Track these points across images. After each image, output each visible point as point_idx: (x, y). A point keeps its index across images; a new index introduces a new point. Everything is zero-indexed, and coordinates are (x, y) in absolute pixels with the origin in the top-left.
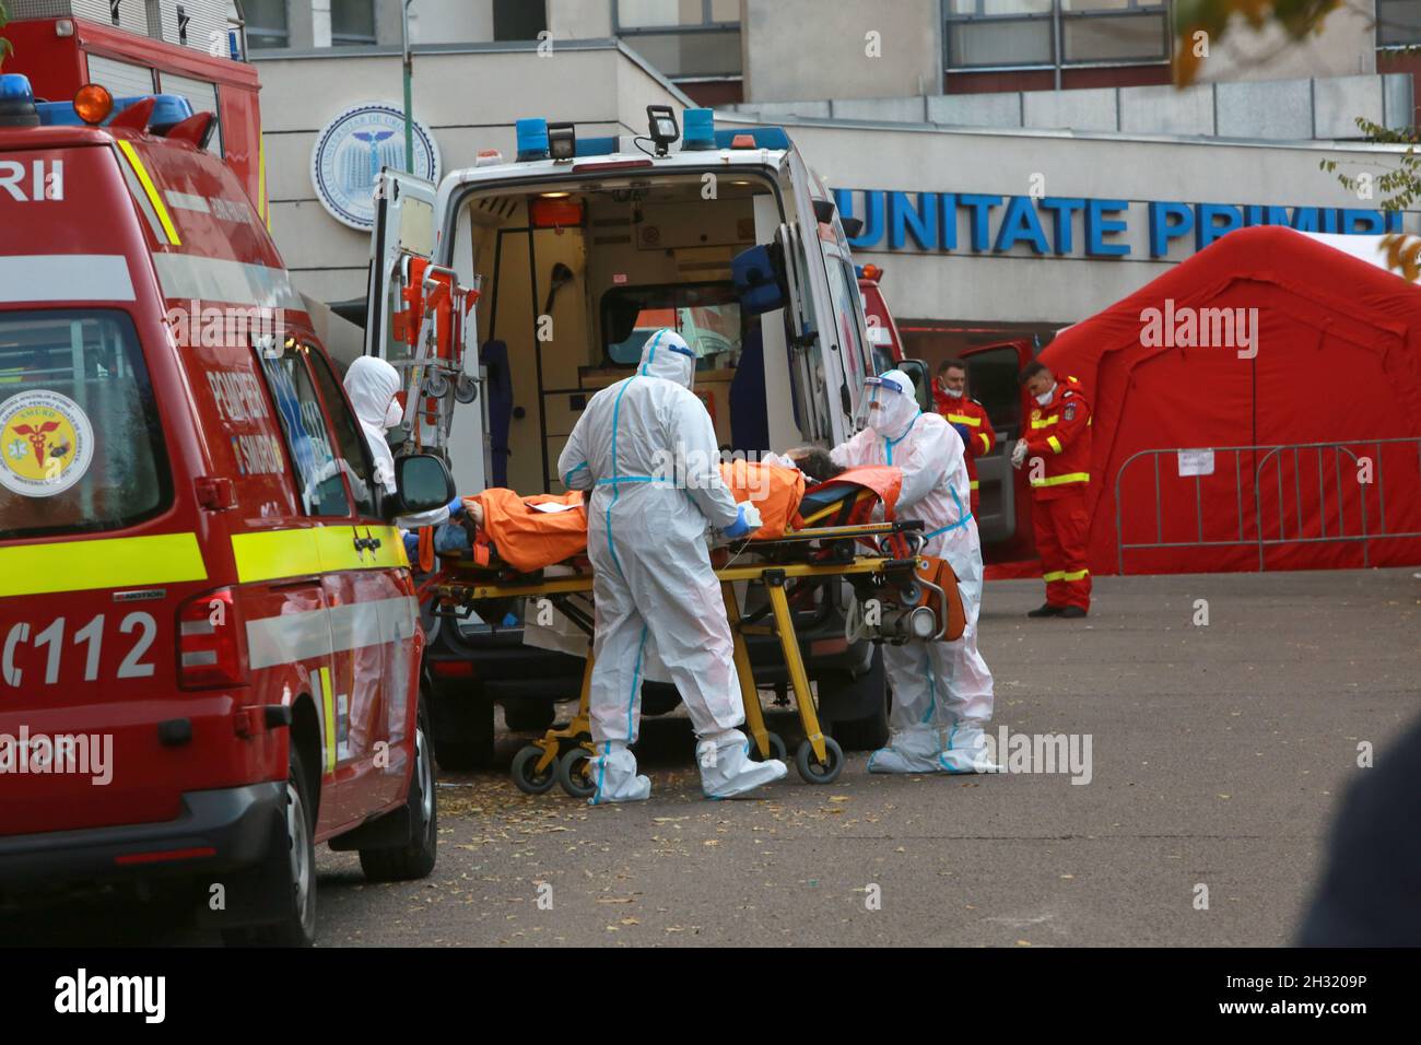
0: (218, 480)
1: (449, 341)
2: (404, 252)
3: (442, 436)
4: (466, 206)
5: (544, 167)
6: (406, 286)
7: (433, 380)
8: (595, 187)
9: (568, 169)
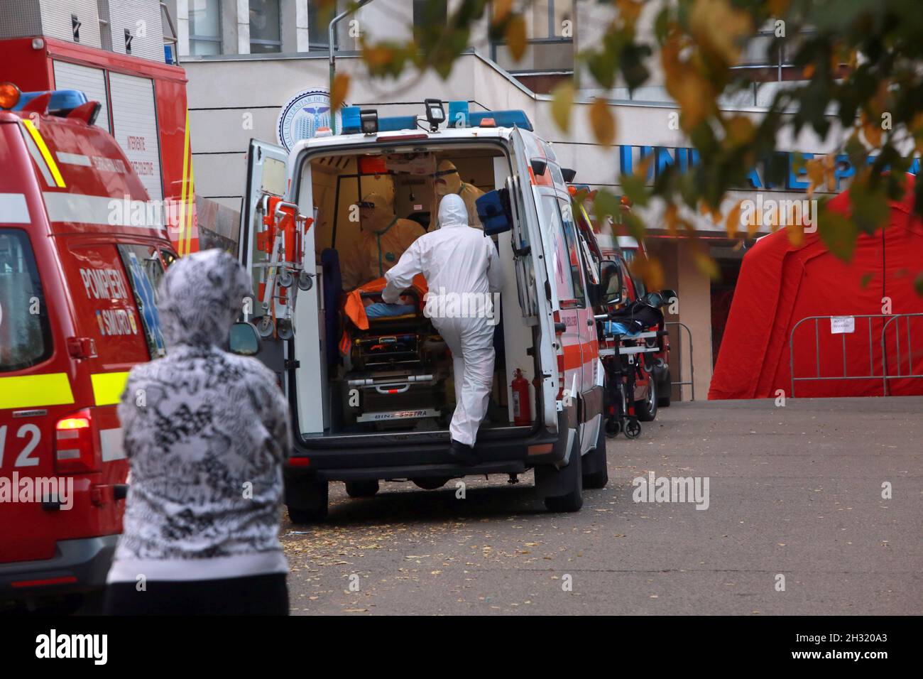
0: (83, 339)
1: (294, 251)
2: (265, 193)
3: (290, 312)
4: (308, 163)
5: (358, 138)
6: (266, 215)
7: (283, 276)
8: (390, 151)
9: (373, 140)
